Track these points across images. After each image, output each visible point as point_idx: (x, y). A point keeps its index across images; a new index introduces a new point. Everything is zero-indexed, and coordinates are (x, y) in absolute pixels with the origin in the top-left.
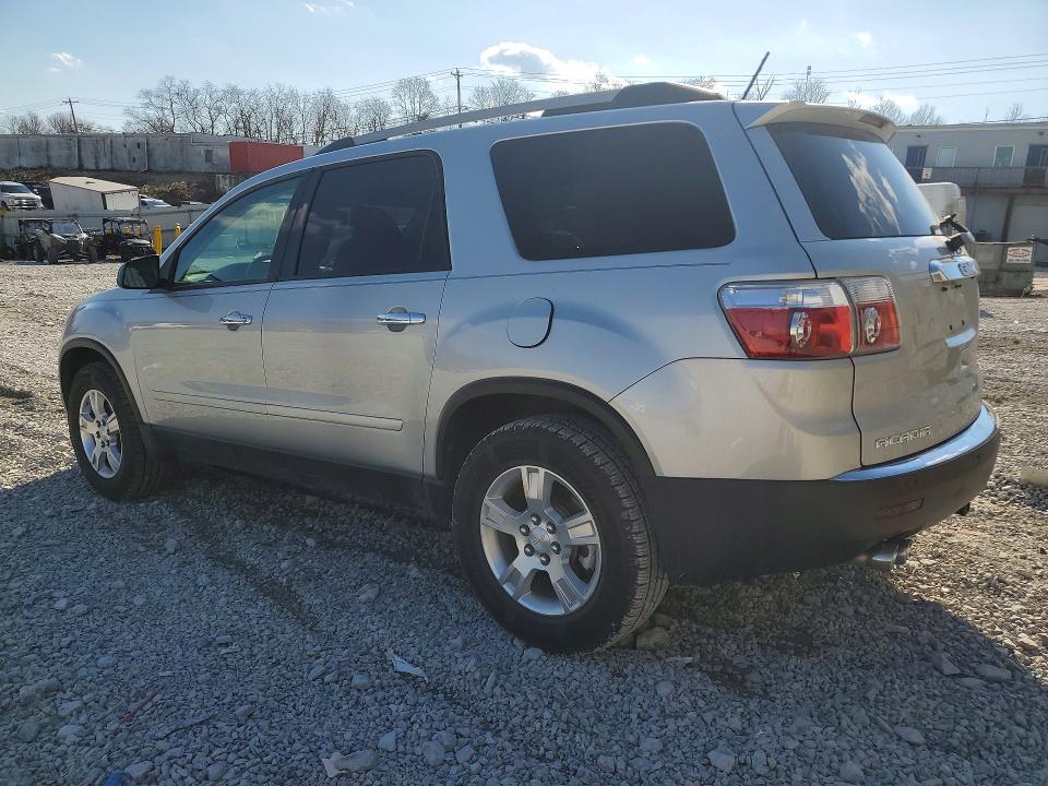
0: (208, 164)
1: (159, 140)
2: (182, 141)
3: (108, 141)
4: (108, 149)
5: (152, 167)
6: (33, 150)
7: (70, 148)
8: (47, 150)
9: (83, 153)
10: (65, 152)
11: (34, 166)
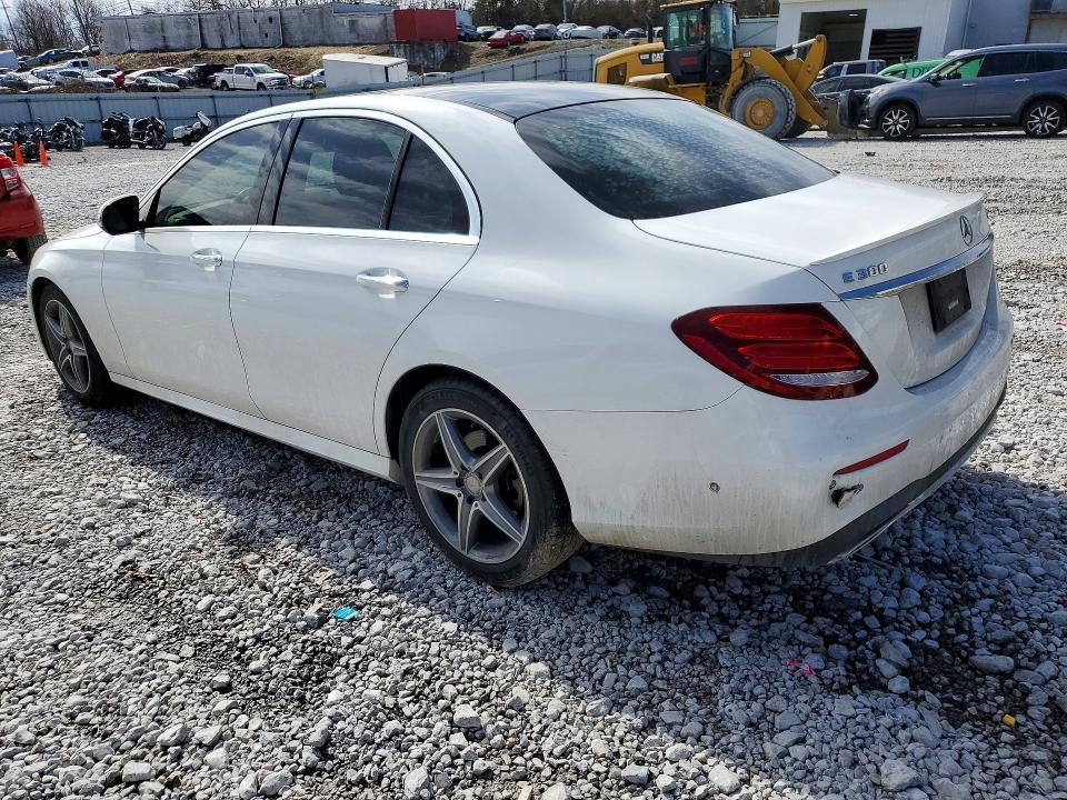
0: (353, 35)
1: (295, 13)
2: (321, 13)
3: (234, 17)
4: (235, 26)
5: (287, 41)
6: (145, 30)
7: (189, 27)
8: (163, 30)
9: (205, 32)
10: (183, 32)
11: (143, 49)
